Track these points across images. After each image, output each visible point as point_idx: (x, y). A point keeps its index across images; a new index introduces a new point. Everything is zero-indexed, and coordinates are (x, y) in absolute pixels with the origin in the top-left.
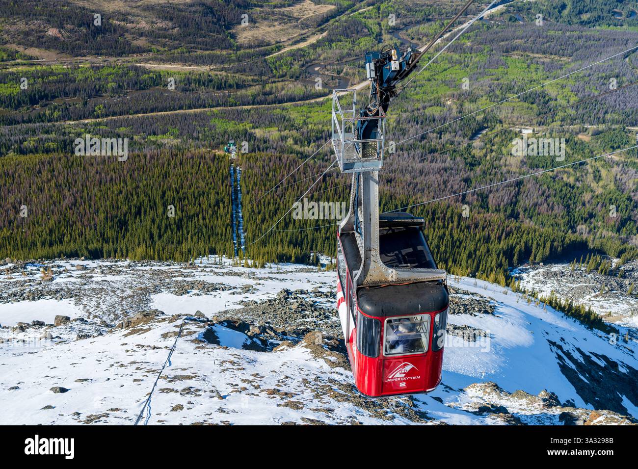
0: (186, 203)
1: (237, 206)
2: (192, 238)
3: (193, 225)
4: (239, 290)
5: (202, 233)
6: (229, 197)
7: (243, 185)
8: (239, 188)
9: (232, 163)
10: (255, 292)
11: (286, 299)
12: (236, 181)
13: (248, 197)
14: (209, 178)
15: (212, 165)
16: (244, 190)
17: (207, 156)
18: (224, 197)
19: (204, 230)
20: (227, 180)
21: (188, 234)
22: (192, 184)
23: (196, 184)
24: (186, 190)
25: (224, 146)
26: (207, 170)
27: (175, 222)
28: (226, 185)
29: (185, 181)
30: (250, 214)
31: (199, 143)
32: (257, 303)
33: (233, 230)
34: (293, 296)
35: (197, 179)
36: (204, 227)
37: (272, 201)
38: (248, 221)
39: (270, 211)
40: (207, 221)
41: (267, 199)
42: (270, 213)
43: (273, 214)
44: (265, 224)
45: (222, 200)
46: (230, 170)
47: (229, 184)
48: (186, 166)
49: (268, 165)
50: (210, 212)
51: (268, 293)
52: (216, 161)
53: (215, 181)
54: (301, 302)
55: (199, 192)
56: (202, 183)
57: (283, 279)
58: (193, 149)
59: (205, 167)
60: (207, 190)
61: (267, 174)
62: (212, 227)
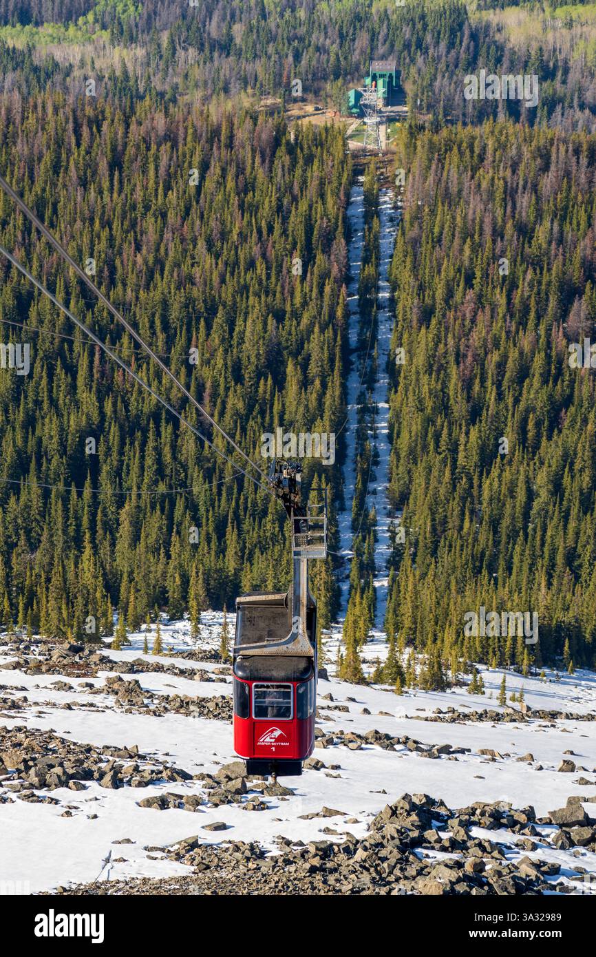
0: (126, 352)
1: (370, 380)
2: (137, 526)
3: (149, 461)
4: (196, 789)
5: (192, 506)
6: (329, 333)
7: (406, 278)
8: (384, 295)
9: (358, 171)
10: (272, 800)
11: (408, 846)
12: (372, 253)
13: (425, 338)
14: (243, 237)
15: (261, 174)
16: (408, 303)
17: (241, 135)
18: (310, 331)
19: (199, 488)
20: (327, 249)
21: (120, 504)
22: (160, 262)
23: (177, 265)
24: (130, 294)
25: (343, 91)
26: (234, 200)
27: (63, 443)
28: (324, 276)
29: (128, 250)
30: (429, 421)
31: (226, 65)
32: (262, 855)
33: (338, 496)
34: (445, 836)
35: (186, 243)
36: (196, 474)
37: (538, 363)
38: (413, 457)
39: (528, 410)
40: (219, 443)
41: (513, 355)
42: (524, 421)
43: (538, 424)
44: (495, 472)
45: (298, 350)
46: (348, 204)
47: (335, 271)
48: (137, 178)
49: (535, 188)
50: (235, 402)
51: (329, 813)
52: (283, 158)
53: (271, 254)
54: (479, 867)
55: (189, 303)
56: (208, 261)
57: (446, 750)
58: (199, 94)
59: (230, 184)
60: (227, 293)
61: (525, 232)
62: (240, 480)
